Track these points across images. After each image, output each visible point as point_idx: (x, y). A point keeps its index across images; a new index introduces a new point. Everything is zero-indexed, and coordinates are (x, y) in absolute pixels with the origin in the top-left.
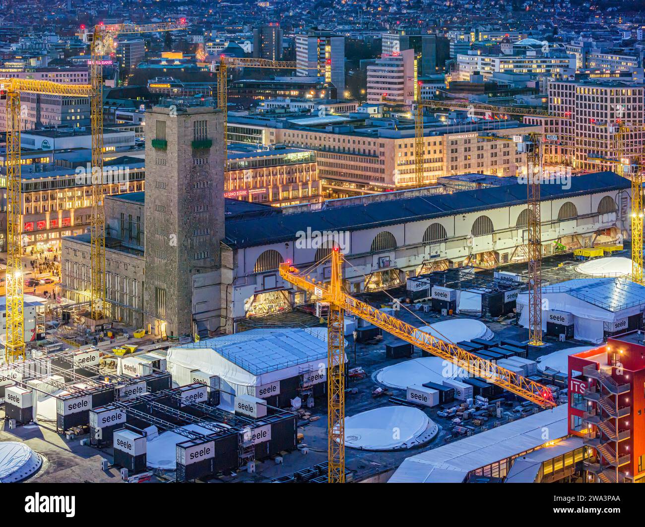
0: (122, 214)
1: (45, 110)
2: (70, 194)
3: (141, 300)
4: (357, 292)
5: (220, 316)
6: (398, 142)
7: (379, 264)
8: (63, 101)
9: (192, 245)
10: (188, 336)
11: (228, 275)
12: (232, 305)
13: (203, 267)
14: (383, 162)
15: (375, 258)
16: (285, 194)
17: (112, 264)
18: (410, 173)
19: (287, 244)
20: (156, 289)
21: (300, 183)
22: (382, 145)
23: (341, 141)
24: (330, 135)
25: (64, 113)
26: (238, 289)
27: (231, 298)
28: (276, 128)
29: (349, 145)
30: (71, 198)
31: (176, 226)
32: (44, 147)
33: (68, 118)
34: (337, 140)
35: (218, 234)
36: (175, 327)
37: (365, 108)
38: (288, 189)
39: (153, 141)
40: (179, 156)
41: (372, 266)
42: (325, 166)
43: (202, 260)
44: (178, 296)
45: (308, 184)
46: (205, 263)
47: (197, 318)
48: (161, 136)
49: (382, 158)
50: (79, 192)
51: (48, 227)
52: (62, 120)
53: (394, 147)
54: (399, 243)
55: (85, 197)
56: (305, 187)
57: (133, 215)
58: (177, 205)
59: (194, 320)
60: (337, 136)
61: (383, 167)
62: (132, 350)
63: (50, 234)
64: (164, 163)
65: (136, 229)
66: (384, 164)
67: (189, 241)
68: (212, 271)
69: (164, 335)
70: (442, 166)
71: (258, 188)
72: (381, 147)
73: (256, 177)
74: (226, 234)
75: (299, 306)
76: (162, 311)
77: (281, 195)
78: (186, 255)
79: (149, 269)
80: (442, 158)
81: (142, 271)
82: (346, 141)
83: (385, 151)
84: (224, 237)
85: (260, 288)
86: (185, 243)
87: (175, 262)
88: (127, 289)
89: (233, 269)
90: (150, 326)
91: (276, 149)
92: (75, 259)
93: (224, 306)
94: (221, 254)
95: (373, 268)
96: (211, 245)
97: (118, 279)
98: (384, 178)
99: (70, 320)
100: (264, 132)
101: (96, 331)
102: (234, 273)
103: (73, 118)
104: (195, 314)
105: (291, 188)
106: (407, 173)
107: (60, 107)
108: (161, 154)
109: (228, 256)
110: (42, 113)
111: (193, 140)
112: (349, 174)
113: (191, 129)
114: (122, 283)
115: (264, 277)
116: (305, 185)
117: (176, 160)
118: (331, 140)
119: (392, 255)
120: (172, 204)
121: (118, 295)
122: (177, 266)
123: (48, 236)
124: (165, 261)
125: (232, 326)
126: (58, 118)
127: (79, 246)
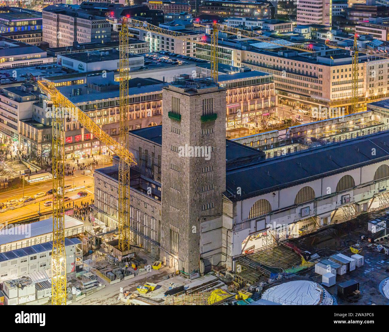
0: (140, 148)
1: (80, 30)
2: (99, 114)
3: (158, 234)
4: (324, 224)
5: (221, 253)
6: (332, 68)
7: (342, 201)
8: (92, 26)
9: (200, 199)
10: (197, 272)
11: (228, 222)
12: (231, 246)
13: (208, 216)
14: (321, 82)
15: (339, 197)
16: (252, 106)
17: (134, 200)
18: (341, 90)
19: (274, 194)
20: (171, 231)
21: (263, 98)
22: (321, 70)
23: (290, 64)
24: (282, 59)
25: (93, 34)
26: (236, 233)
27: (231, 240)
28: (241, 49)
29: (295, 67)
30: (99, 117)
31: (188, 185)
32: (79, 68)
33: (96, 37)
34: (286, 63)
35: (221, 188)
36: (186, 265)
37: (299, 29)
38: (254, 102)
39: (169, 113)
40: (191, 128)
41: (337, 203)
42: (278, 80)
43: (208, 211)
44: (189, 241)
45: (268, 99)
46: (210, 212)
47: (203, 257)
48: (176, 110)
49: (320, 79)
50: (106, 112)
51: (83, 139)
52: (92, 39)
53: (329, 72)
54: (357, 183)
55: (110, 116)
56: (266, 100)
57: (149, 150)
58: (189, 168)
59: (201, 259)
60: (286, 60)
61: (321, 85)
62: (153, 288)
63: (84, 144)
64: (178, 132)
65: (151, 162)
66: (322, 84)
67: (198, 196)
68: (216, 218)
69: (177, 269)
70: (363, 85)
71: (233, 103)
72: (320, 71)
73: (232, 95)
74: (227, 188)
75: (282, 242)
76: (175, 248)
77: (250, 107)
78: (196, 207)
79: (165, 213)
80: (363, 79)
81: (159, 212)
82: (294, 64)
83: (323, 75)
84: (225, 190)
85: (253, 230)
86: (195, 199)
87: (187, 213)
88: (146, 223)
89: (233, 218)
90: (165, 258)
91: (245, 71)
92: (104, 189)
93: (224, 245)
94: (222, 204)
95: (338, 205)
96: (215, 197)
97: (139, 213)
98: (322, 94)
99: (101, 245)
100: (233, 52)
101: (122, 260)
102: (233, 221)
103: (99, 37)
104: (202, 254)
105: (256, 102)
106: (339, 90)
107: (90, 30)
108: (176, 125)
109: (228, 206)
110: (78, 32)
111: (202, 115)
112: (296, 88)
113: (200, 107)
114: (142, 217)
115: (256, 221)
116: (266, 99)
117: (189, 132)
118: (283, 62)
119: (351, 193)
120: (184, 167)
121: (139, 226)
122: (188, 217)
123: (83, 145)
124: (179, 211)
125: (231, 263)
126: (89, 37)
127: (108, 180)
